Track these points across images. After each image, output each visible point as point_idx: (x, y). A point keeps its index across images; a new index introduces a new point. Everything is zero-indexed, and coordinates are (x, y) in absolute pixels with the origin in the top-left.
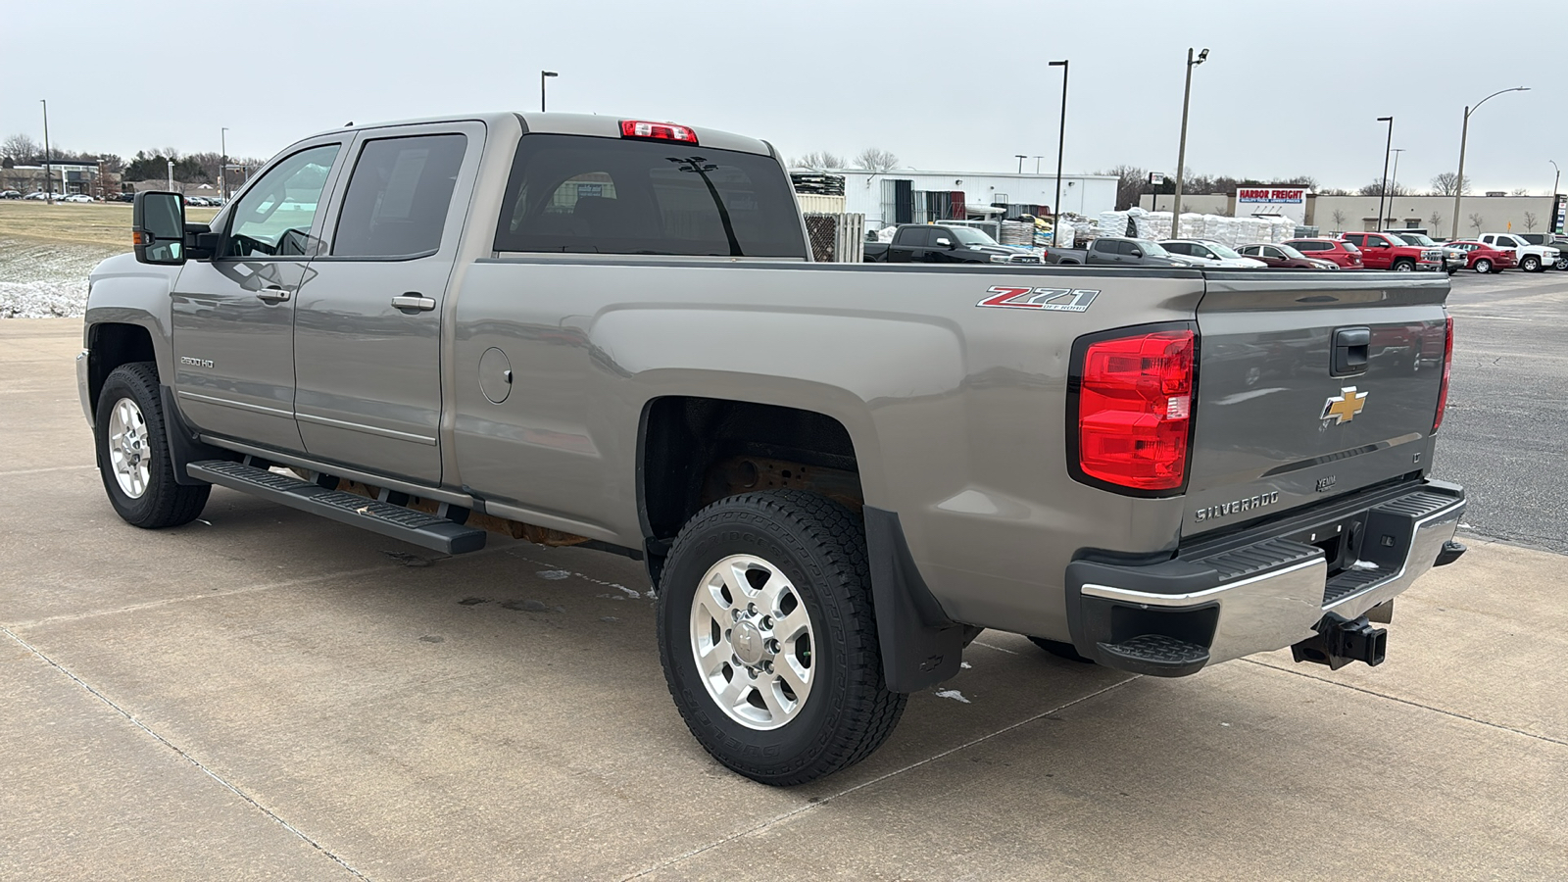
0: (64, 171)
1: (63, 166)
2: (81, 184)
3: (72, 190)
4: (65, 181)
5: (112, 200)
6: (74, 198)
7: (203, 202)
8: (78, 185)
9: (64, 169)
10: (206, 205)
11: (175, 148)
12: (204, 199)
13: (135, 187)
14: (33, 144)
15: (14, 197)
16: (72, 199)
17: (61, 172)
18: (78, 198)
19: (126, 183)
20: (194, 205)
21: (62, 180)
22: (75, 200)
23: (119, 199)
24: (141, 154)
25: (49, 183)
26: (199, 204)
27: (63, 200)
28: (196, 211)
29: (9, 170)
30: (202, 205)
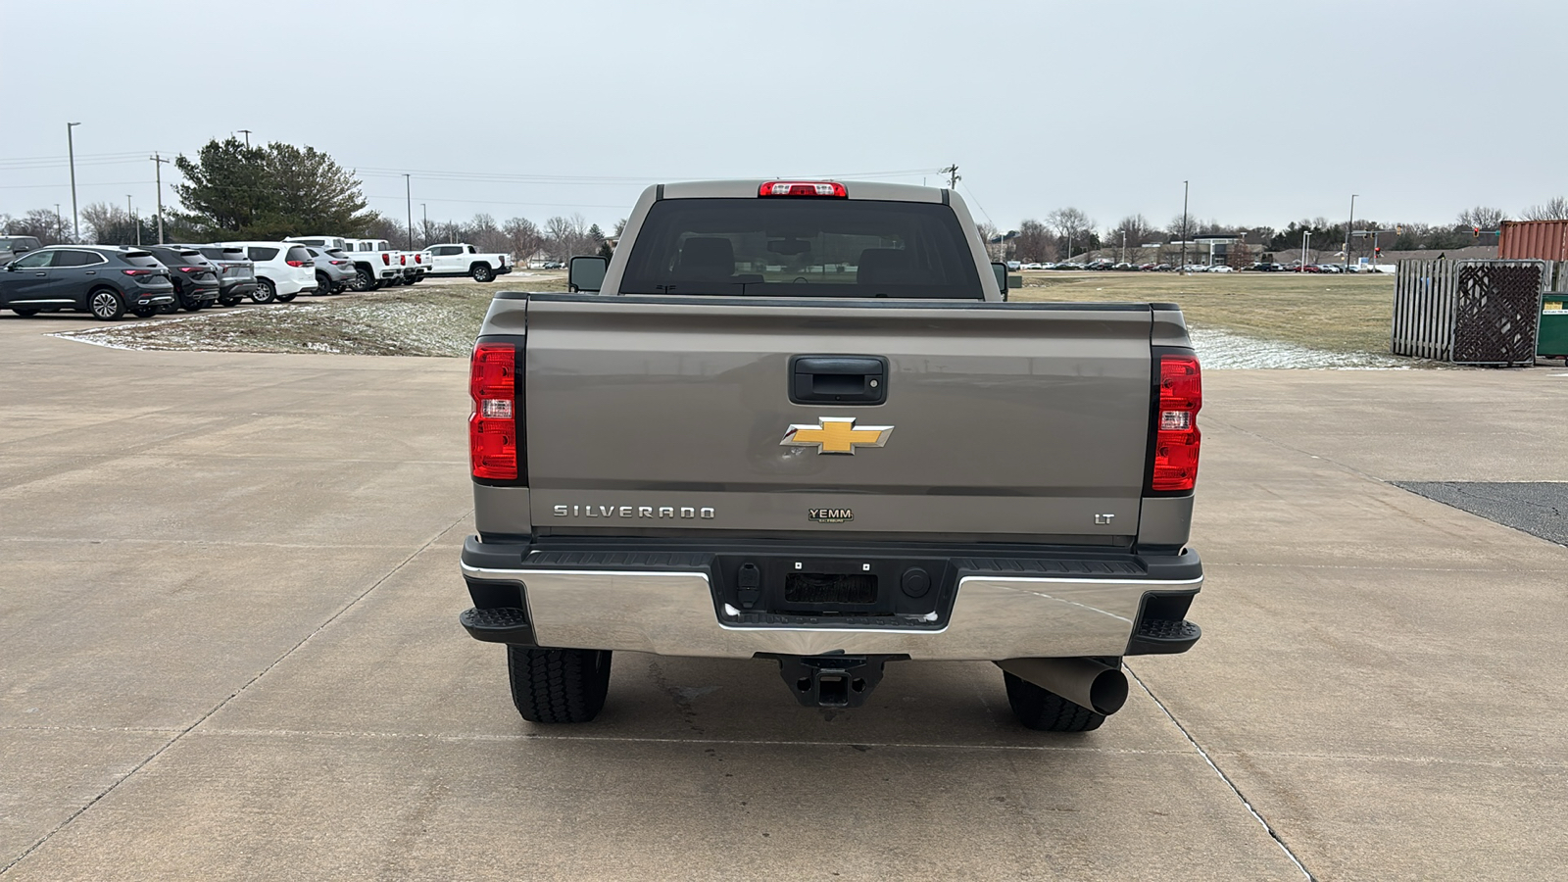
0: (1212, 244)
1: (1212, 240)
2: (1225, 256)
3: (1217, 261)
4: (1212, 253)
5: (1250, 270)
6: (1216, 269)
7: (1334, 269)
8: (1222, 257)
9: (1212, 242)
10: (1337, 272)
11: (1325, 217)
12: (1335, 266)
13: (1274, 256)
14: (1196, 221)
15: (1166, 270)
16: (1213, 270)
17: (1209, 245)
18: (1219, 268)
19: (1267, 253)
20: (1325, 272)
21: (1209, 253)
22: (1217, 271)
23: (1258, 268)
24: (1292, 225)
25: (1197, 257)
26: (1330, 271)
27: (1206, 271)
28: (1328, 279)
29: (1168, 245)
30: (1333, 272)
